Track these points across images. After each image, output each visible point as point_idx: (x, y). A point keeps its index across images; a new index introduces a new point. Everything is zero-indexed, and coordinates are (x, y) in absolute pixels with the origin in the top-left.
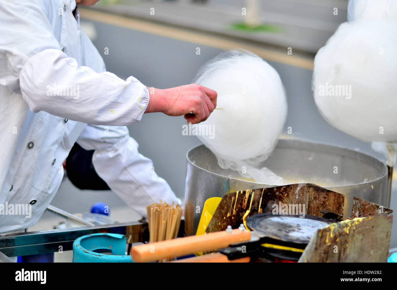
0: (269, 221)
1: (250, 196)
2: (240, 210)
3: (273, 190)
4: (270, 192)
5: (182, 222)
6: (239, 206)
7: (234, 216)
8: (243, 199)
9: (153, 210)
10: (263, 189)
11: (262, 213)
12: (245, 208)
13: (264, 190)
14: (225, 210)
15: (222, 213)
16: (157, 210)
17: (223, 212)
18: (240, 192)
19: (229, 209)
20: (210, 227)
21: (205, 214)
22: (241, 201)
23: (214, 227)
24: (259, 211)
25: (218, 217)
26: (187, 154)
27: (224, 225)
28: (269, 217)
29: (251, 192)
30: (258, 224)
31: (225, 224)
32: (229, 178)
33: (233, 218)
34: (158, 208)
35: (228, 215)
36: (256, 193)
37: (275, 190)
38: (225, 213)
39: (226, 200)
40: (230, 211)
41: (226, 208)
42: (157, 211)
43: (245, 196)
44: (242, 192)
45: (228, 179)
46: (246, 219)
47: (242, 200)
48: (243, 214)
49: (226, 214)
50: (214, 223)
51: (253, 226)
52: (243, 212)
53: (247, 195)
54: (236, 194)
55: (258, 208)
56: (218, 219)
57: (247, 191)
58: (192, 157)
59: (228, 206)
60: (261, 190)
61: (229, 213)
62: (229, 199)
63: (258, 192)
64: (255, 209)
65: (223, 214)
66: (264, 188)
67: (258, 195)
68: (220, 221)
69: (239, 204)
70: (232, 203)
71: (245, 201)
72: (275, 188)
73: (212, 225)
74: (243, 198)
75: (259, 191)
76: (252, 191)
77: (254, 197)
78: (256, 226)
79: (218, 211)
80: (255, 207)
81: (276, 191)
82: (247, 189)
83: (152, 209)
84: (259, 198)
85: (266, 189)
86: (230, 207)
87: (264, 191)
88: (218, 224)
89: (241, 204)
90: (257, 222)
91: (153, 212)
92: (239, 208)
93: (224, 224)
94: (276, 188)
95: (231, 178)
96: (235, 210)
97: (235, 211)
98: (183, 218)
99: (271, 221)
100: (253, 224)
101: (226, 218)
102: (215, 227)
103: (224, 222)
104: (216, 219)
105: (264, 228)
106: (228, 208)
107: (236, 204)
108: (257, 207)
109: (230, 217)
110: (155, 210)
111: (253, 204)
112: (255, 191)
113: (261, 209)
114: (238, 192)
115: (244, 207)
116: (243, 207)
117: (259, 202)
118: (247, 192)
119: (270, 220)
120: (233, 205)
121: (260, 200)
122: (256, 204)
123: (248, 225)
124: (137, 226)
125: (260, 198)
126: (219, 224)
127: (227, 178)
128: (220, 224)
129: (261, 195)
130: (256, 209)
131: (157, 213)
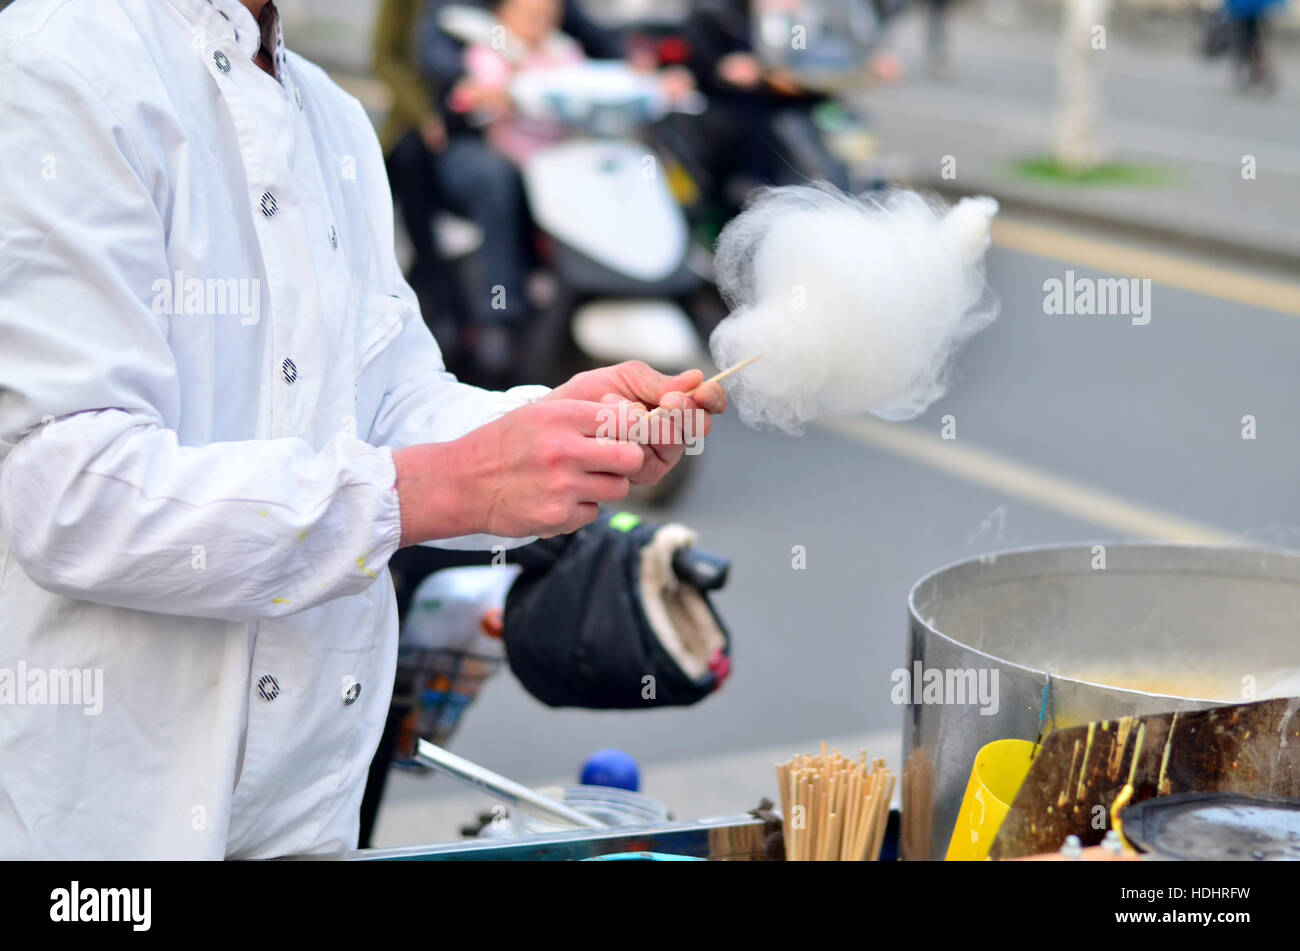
0: (1196, 822)
1: (1132, 738)
2: (1100, 785)
3: (1207, 720)
4: (1197, 726)
5: (894, 818)
6: (1096, 770)
7: (1080, 804)
8: (1109, 748)
9: (799, 778)
10: (1173, 714)
11: (1169, 793)
12: (1114, 778)
13: (1175, 717)
14: (1052, 786)
15: (1042, 793)
16: (810, 775)
17: (1044, 790)
18: (1099, 726)
19: (1065, 781)
20: (1003, 838)
21: (978, 796)
22: (1101, 755)
23: (1014, 839)
24: (1161, 786)
25: (1028, 807)
26: (911, 597)
27: (1048, 833)
28: (1196, 808)
29: (1134, 725)
30: (1162, 831)
31: (1051, 829)
32: (1052, 675)
33: (1076, 809)
34: (814, 770)
35: (1062, 799)
36: (1150, 729)
37: (1213, 717)
38: (1050, 793)
39: (1055, 752)
40: (1068, 788)
41: (1054, 776)
42: (810, 781)
43: (1115, 737)
44: (1105, 726)
45: (1051, 679)
46: (1122, 814)
47: (1107, 752)
48: (1111, 797)
49: (1055, 795)
50: (1016, 827)
51: (1145, 838)
52: (1108, 790)
53: (1122, 736)
54: (1085, 730)
55: (1158, 777)
56: (1029, 814)
57: (1123, 721)
58: (925, 605)
59: (1060, 770)
60: (1168, 718)
61: (1062, 794)
62: (1064, 747)
63: (1158, 727)
64: (1146, 780)
65: (1045, 797)
66: (1177, 711)
67: (1157, 736)
68: (1034, 818)
69: (1095, 765)
70: (1074, 762)
71: (1114, 756)
72: (1213, 712)
73: (1010, 833)
74: (1107, 746)
75: (1159, 721)
76: (1137, 722)
77: (1146, 741)
78: (1154, 837)
79: (1028, 787)
80: (1147, 775)
81: (1217, 722)
82: (1122, 716)
83: (794, 773)
84: (1159, 746)
85: (1182, 715)
86: (1067, 775)
87: (1178, 722)
88: (1027, 829)
89: (1104, 765)
90: (1156, 826)
91: (798, 785)
92: (1097, 777)
93: (1046, 828)
94: (1216, 713)
95: (1059, 677)
96: (1085, 783)
97: (1084, 787)
98: (896, 804)
99: (1202, 822)
100: (1144, 832)
101: (1056, 808)
102: (1018, 837)
103: (1047, 824)
104: (1025, 811)
105: (1181, 843)
106: (1061, 779)
107: (1089, 763)
108: (1153, 773)
109: (1068, 807)
110: (804, 778)
111: (1142, 764)
112: (1149, 723)
113: (1167, 781)
114: (1092, 726)
115: (1112, 774)
116: (1109, 773)
117: (1159, 759)
118: (1121, 727)
119: (1199, 818)
120: (1078, 769)
121: (1163, 750)
122: (1151, 765)
123: (1128, 834)
124: (746, 828)
125: (1164, 746)
126: (1030, 827)
127: (1047, 678)
128: (1034, 828)
129: (1167, 734)
130: (1150, 779)
131: (811, 786)
